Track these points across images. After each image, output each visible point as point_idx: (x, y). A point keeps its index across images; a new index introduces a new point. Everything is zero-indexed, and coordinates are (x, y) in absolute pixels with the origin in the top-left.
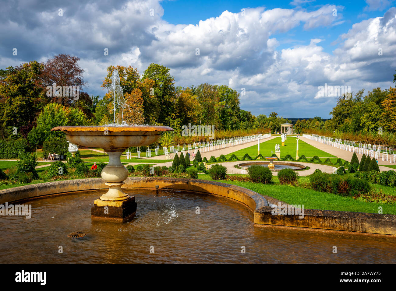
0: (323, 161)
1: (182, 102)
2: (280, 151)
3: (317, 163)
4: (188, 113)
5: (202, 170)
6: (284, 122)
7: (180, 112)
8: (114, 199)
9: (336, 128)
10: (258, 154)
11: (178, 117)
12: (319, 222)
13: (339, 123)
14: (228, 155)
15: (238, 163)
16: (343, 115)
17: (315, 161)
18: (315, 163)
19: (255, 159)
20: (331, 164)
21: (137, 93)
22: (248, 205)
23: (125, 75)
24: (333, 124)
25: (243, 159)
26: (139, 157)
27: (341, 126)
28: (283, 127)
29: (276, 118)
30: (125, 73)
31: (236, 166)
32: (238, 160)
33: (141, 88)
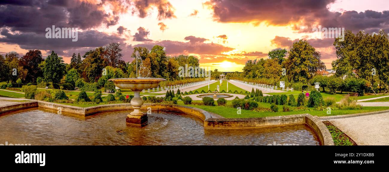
0: (239, 92)
1: (170, 65)
2: (219, 88)
3: (237, 94)
4: (173, 70)
5: (180, 99)
6: (221, 74)
7: (169, 69)
8: (137, 115)
9: (245, 77)
10: (209, 90)
11: (168, 72)
12: (235, 124)
13: (246, 74)
14: (193, 91)
15: (199, 95)
16: (248, 71)
17: (236, 93)
18: (236, 94)
19: (207, 93)
20: (243, 94)
21: (148, 60)
22: (202, 117)
23: (142, 51)
24: (244, 75)
25: (201, 93)
26: (149, 92)
27: (247, 75)
28: (221, 76)
29: (217, 72)
30: (142, 50)
31: (198, 97)
32: (198, 93)
33: (150, 58)
